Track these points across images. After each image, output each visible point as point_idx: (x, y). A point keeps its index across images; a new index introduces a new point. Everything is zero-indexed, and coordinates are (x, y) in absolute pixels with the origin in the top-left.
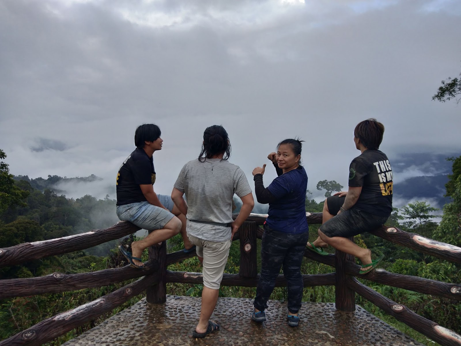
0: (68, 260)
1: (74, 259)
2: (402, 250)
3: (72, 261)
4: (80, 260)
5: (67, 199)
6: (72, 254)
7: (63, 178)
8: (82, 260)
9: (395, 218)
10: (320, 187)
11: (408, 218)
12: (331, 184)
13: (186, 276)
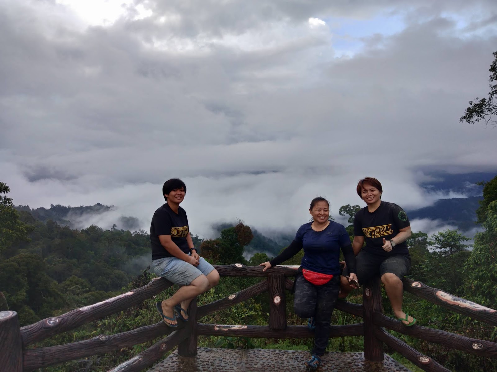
0: (73, 296)
1: (80, 296)
2: (433, 283)
3: (77, 298)
4: (86, 296)
5: (71, 230)
6: (77, 290)
7: (67, 207)
8: (87, 296)
9: (424, 244)
10: (343, 212)
11: (439, 247)
12: (354, 209)
13: (217, 329)
